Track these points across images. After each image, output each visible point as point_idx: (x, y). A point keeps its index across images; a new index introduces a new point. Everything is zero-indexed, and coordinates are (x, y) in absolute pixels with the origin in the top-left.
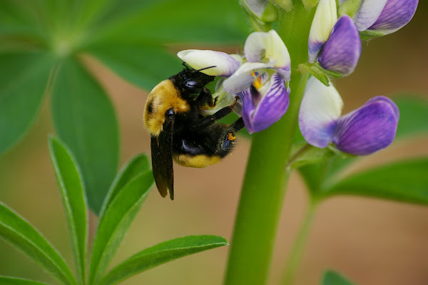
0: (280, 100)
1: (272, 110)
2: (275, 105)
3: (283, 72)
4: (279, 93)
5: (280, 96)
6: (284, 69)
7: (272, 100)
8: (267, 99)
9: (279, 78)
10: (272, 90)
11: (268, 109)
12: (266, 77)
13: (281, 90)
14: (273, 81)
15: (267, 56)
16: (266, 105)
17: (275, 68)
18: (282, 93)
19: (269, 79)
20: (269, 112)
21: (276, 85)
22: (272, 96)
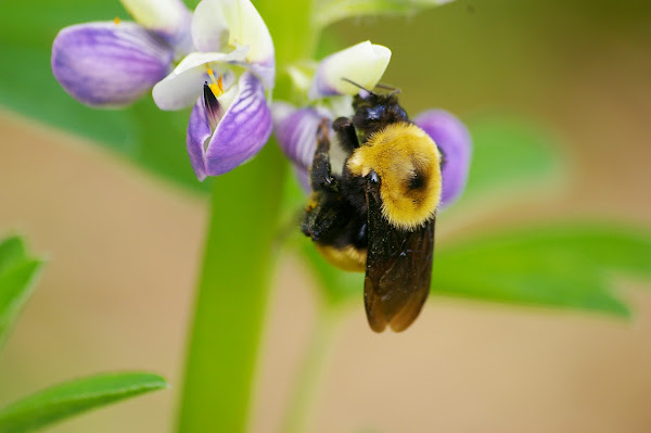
0: (256, 119)
1: (241, 135)
2: (248, 126)
3: (260, 70)
4: (253, 108)
5: (255, 113)
6: (263, 64)
7: (241, 118)
8: (233, 116)
9: (254, 81)
10: (241, 100)
11: (235, 133)
12: (231, 79)
13: (257, 103)
14: (242, 85)
15: (231, 42)
16: (231, 126)
17: (246, 63)
18: (260, 107)
19: (236, 83)
20: (236, 140)
21: (248, 93)
22: (242, 111)
